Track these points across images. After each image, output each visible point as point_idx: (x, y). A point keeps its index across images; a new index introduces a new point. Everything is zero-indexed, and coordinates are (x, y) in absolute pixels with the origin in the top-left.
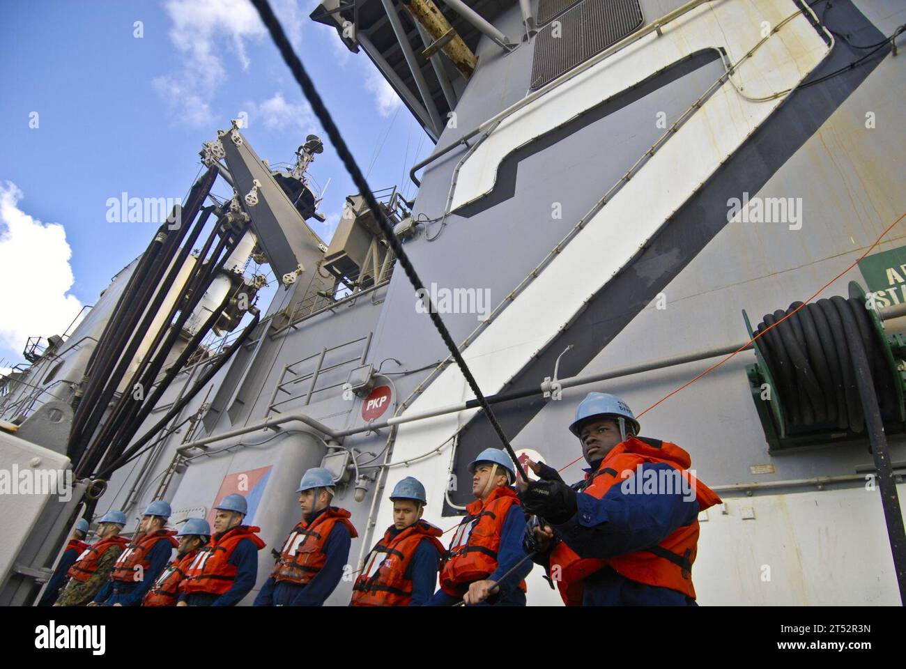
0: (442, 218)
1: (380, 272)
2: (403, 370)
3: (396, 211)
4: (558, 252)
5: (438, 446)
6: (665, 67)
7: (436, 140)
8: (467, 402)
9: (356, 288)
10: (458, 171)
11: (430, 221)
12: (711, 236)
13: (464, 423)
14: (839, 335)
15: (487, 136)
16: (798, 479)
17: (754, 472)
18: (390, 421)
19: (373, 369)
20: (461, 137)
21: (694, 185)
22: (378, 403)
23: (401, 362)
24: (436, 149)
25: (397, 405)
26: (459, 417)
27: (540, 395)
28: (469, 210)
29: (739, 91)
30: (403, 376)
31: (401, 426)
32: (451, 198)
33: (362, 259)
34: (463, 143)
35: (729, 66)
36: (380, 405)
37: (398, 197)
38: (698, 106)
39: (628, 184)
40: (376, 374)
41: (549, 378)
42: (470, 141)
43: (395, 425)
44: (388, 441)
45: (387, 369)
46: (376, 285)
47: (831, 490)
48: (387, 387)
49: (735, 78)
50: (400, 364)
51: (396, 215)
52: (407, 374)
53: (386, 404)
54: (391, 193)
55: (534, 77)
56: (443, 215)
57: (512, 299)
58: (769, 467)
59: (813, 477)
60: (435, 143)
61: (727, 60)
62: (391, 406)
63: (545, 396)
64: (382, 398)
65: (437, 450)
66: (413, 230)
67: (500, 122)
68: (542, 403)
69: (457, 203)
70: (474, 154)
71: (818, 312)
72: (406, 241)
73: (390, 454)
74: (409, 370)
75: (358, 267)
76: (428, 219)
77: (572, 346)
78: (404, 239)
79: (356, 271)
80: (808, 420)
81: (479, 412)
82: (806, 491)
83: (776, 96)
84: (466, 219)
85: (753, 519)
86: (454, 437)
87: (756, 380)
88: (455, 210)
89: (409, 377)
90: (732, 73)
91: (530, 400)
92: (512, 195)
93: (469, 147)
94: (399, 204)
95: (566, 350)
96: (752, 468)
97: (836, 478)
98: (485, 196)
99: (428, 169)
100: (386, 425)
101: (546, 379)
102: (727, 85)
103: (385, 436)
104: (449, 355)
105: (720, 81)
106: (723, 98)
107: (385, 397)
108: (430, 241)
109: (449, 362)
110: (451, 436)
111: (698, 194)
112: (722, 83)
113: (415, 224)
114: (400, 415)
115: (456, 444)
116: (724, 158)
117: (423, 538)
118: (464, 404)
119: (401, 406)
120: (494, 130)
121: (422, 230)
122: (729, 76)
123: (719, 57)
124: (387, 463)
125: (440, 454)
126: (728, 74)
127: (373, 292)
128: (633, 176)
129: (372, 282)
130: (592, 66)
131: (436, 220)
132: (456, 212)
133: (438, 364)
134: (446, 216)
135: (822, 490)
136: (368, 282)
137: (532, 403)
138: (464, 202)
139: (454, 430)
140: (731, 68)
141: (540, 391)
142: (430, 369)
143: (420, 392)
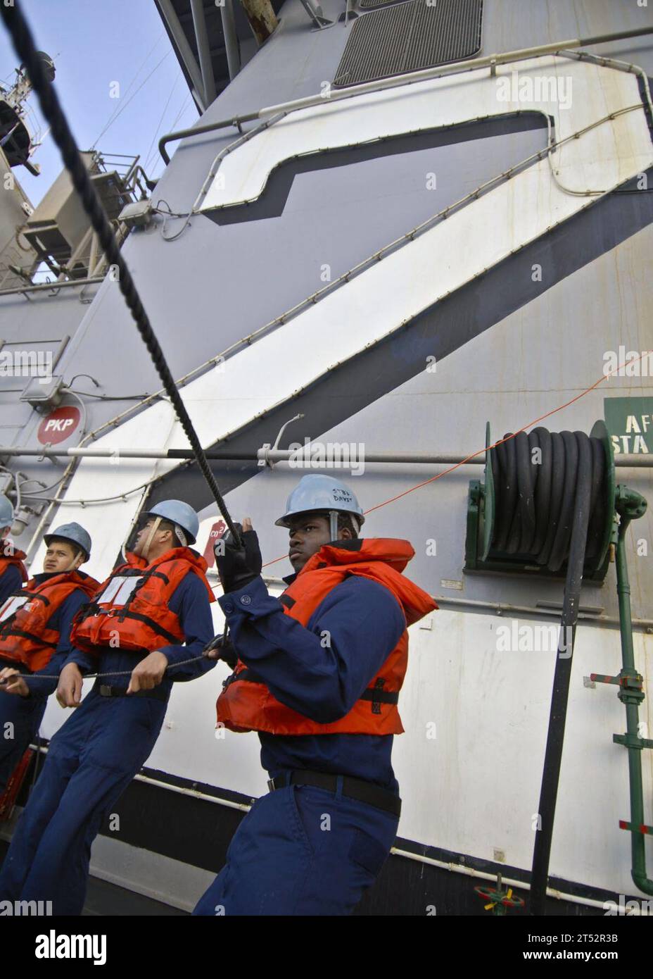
0: (187, 215)
1: (97, 263)
2: (99, 393)
3: (132, 190)
4: (314, 302)
5: (125, 492)
6: (488, 117)
7: (202, 109)
8: (170, 450)
9: (62, 275)
10: (220, 160)
11: (172, 215)
12: (477, 332)
13: (162, 473)
14: (571, 473)
15: (265, 127)
16: (481, 601)
17: (444, 586)
18: (71, 450)
19: (62, 383)
20: (234, 116)
21: (478, 269)
22: (61, 425)
23: (99, 383)
24: (199, 122)
25: (85, 434)
26: (157, 464)
27: (254, 461)
28: (223, 215)
29: (554, 174)
30: (97, 401)
31: (85, 460)
32: (205, 193)
33: (78, 240)
34: (235, 125)
35: (553, 141)
36: (63, 429)
37: (139, 172)
38: (508, 177)
39: (411, 244)
40: (64, 390)
41: (269, 445)
42: (244, 126)
43: (78, 457)
44: (65, 474)
45: (80, 387)
46: (89, 279)
47: (507, 617)
48: (76, 409)
49: (554, 157)
50: (98, 386)
51: (131, 195)
52: (104, 399)
53: (70, 430)
54: (131, 164)
55: (341, 70)
56: (190, 213)
57: (249, 343)
58: (459, 583)
59: (495, 602)
60: (201, 114)
61: (553, 133)
62: (76, 434)
63: (259, 464)
64: (67, 421)
65: (123, 496)
66: (148, 219)
67: (286, 115)
68: (254, 471)
69: (210, 203)
70: (244, 145)
71: (559, 443)
72: (136, 231)
73: (65, 489)
74: (108, 396)
75: (69, 249)
76: (170, 210)
77: (303, 415)
78: (134, 228)
79: (67, 253)
80: (512, 549)
81: (181, 465)
82: (486, 614)
83: (588, 194)
84: (217, 225)
85: (430, 630)
86: (146, 486)
87: (476, 497)
88: (206, 210)
89: (106, 404)
90: (553, 150)
91: (245, 464)
92: (280, 215)
93: (241, 133)
94: (138, 182)
95: (295, 418)
96: (443, 581)
97: (516, 607)
98: (247, 204)
99: (183, 144)
100: (66, 454)
101: (265, 445)
102: (544, 162)
103: (63, 467)
104: (162, 390)
105: (539, 155)
106: (535, 175)
107: (71, 421)
108: (168, 240)
109: (158, 398)
110: (142, 484)
111: (479, 280)
112: (540, 158)
113: (152, 212)
114: (86, 446)
115: (146, 494)
116: (516, 246)
117: (76, 588)
118: (166, 452)
119: (89, 436)
120: (277, 121)
121: (159, 222)
122: (550, 153)
123: (547, 126)
124: (60, 497)
125: (126, 502)
126: (549, 150)
127: (84, 286)
128: (418, 236)
129: (85, 274)
130: (410, 83)
131: (180, 216)
132: (208, 213)
133: (145, 397)
134: (193, 214)
135: (500, 615)
136: (80, 272)
137: (243, 468)
138: (219, 204)
139: (148, 478)
140: (554, 144)
141: (255, 458)
142: (136, 401)
143: (116, 425)
